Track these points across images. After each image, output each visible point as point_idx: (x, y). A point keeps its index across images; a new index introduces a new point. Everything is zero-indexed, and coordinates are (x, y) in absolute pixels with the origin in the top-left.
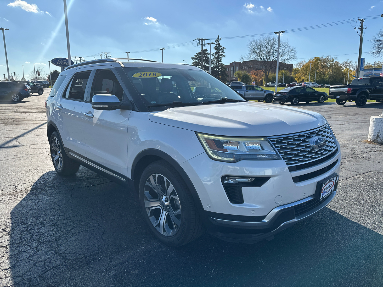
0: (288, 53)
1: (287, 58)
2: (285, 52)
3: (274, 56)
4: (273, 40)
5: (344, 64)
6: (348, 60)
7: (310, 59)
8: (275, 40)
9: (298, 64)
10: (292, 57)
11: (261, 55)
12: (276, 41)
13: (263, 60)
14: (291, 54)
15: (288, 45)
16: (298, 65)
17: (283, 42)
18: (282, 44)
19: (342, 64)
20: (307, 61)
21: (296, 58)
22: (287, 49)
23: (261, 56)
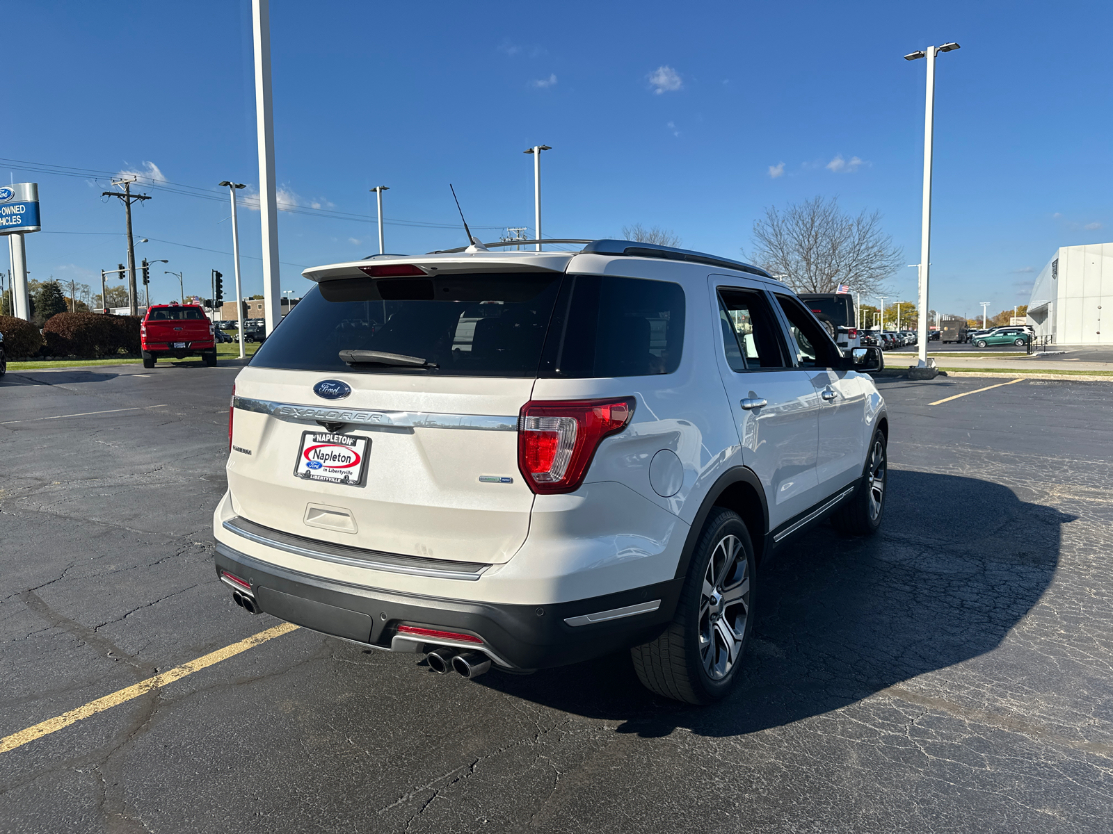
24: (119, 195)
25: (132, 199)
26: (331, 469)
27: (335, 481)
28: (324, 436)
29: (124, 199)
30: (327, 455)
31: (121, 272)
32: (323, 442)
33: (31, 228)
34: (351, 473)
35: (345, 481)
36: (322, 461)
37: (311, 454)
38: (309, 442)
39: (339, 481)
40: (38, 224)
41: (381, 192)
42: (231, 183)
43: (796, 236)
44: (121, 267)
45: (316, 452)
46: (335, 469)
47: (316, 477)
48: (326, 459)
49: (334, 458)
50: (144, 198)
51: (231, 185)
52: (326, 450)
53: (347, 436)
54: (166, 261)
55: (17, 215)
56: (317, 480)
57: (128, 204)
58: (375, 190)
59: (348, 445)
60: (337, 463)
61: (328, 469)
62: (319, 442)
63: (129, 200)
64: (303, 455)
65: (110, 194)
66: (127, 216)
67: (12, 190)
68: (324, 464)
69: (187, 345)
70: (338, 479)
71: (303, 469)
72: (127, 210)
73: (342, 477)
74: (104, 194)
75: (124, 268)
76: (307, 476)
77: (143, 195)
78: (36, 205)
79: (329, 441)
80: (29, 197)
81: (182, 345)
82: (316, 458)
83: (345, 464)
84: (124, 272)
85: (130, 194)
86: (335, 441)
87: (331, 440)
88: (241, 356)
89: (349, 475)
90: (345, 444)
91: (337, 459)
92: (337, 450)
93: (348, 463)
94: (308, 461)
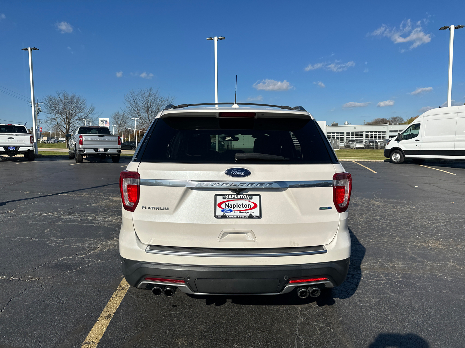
26: (239, 212)
27: (245, 217)
28: (230, 196)
30: (233, 205)
32: (230, 199)
34: (253, 213)
35: (251, 217)
36: (232, 209)
37: (223, 206)
38: (220, 199)
39: (247, 217)
43: (143, 102)
45: (226, 204)
46: (242, 212)
47: (231, 217)
48: (234, 207)
49: (239, 206)
52: (232, 203)
53: (246, 195)
56: (232, 218)
59: (248, 199)
60: (241, 208)
61: (237, 212)
62: (227, 199)
64: (217, 207)
68: (233, 210)
70: (246, 216)
71: (219, 213)
73: (249, 214)
76: (224, 217)
79: (234, 198)
82: (227, 207)
83: (247, 208)
86: (238, 198)
87: (236, 197)
89: (252, 214)
90: (246, 199)
91: (241, 207)
92: (240, 202)
93: (249, 208)
94: (222, 209)
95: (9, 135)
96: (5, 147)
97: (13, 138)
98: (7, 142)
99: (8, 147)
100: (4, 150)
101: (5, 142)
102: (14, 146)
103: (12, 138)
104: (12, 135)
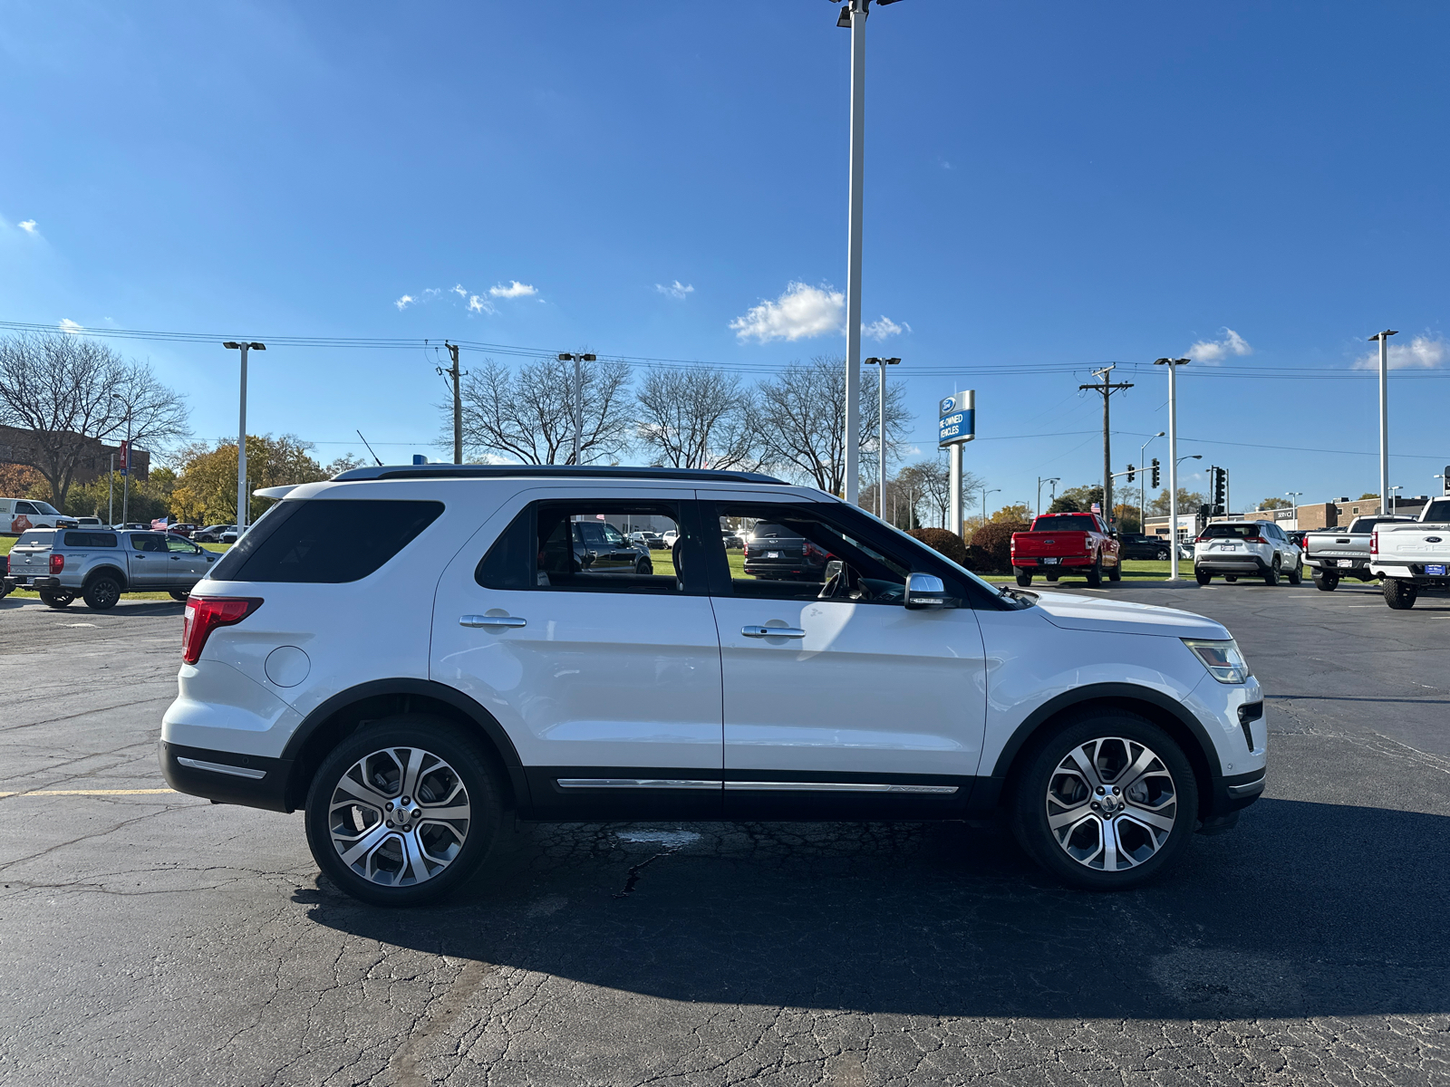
0: (152, 409)
1: (150, 428)
2: (141, 406)
3: (88, 415)
4: (87, 352)
5: (338, 469)
6: (350, 455)
7: (225, 440)
8: (95, 352)
9: (177, 453)
10: (171, 427)
11: (29, 405)
12: (100, 357)
13: (38, 427)
14: (166, 417)
15: (150, 381)
16: (177, 458)
17: (131, 367)
18: (125, 375)
19: (334, 467)
20: (213, 448)
21: (186, 431)
22: (148, 395)
23: (30, 409)
24: (1097, 387)
25: (1111, 390)
29: (1103, 391)
31: (1130, 474)
33: (967, 437)
40: (972, 431)
41: (1385, 338)
42: (1170, 360)
44: (1131, 468)
50: (1127, 386)
51: (1169, 362)
54: (1199, 457)
55: (955, 425)
57: (1107, 396)
58: (1377, 338)
63: (1107, 391)
65: (1087, 387)
66: (1104, 410)
67: (953, 400)
69: (1058, 561)
72: (1104, 403)
74: (1081, 388)
75: (1133, 469)
77: (1124, 383)
78: (972, 412)
80: (967, 406)
81: (1053, 561)
84: (1133, 474)
85: (1110, 383)
88: (1173, 577)
95: (1429, 529)
96: (1414, 567)
97: (1439, 540)
98: (1423, 550)
99: (1423, 567)
100: (1409, 575)
101: (1415, 550)
102: (1443, 564)
103: (1436, 538)
104: (1438, 529)
